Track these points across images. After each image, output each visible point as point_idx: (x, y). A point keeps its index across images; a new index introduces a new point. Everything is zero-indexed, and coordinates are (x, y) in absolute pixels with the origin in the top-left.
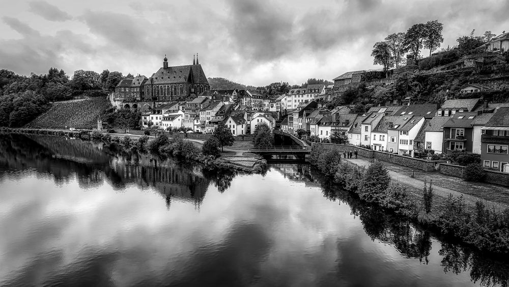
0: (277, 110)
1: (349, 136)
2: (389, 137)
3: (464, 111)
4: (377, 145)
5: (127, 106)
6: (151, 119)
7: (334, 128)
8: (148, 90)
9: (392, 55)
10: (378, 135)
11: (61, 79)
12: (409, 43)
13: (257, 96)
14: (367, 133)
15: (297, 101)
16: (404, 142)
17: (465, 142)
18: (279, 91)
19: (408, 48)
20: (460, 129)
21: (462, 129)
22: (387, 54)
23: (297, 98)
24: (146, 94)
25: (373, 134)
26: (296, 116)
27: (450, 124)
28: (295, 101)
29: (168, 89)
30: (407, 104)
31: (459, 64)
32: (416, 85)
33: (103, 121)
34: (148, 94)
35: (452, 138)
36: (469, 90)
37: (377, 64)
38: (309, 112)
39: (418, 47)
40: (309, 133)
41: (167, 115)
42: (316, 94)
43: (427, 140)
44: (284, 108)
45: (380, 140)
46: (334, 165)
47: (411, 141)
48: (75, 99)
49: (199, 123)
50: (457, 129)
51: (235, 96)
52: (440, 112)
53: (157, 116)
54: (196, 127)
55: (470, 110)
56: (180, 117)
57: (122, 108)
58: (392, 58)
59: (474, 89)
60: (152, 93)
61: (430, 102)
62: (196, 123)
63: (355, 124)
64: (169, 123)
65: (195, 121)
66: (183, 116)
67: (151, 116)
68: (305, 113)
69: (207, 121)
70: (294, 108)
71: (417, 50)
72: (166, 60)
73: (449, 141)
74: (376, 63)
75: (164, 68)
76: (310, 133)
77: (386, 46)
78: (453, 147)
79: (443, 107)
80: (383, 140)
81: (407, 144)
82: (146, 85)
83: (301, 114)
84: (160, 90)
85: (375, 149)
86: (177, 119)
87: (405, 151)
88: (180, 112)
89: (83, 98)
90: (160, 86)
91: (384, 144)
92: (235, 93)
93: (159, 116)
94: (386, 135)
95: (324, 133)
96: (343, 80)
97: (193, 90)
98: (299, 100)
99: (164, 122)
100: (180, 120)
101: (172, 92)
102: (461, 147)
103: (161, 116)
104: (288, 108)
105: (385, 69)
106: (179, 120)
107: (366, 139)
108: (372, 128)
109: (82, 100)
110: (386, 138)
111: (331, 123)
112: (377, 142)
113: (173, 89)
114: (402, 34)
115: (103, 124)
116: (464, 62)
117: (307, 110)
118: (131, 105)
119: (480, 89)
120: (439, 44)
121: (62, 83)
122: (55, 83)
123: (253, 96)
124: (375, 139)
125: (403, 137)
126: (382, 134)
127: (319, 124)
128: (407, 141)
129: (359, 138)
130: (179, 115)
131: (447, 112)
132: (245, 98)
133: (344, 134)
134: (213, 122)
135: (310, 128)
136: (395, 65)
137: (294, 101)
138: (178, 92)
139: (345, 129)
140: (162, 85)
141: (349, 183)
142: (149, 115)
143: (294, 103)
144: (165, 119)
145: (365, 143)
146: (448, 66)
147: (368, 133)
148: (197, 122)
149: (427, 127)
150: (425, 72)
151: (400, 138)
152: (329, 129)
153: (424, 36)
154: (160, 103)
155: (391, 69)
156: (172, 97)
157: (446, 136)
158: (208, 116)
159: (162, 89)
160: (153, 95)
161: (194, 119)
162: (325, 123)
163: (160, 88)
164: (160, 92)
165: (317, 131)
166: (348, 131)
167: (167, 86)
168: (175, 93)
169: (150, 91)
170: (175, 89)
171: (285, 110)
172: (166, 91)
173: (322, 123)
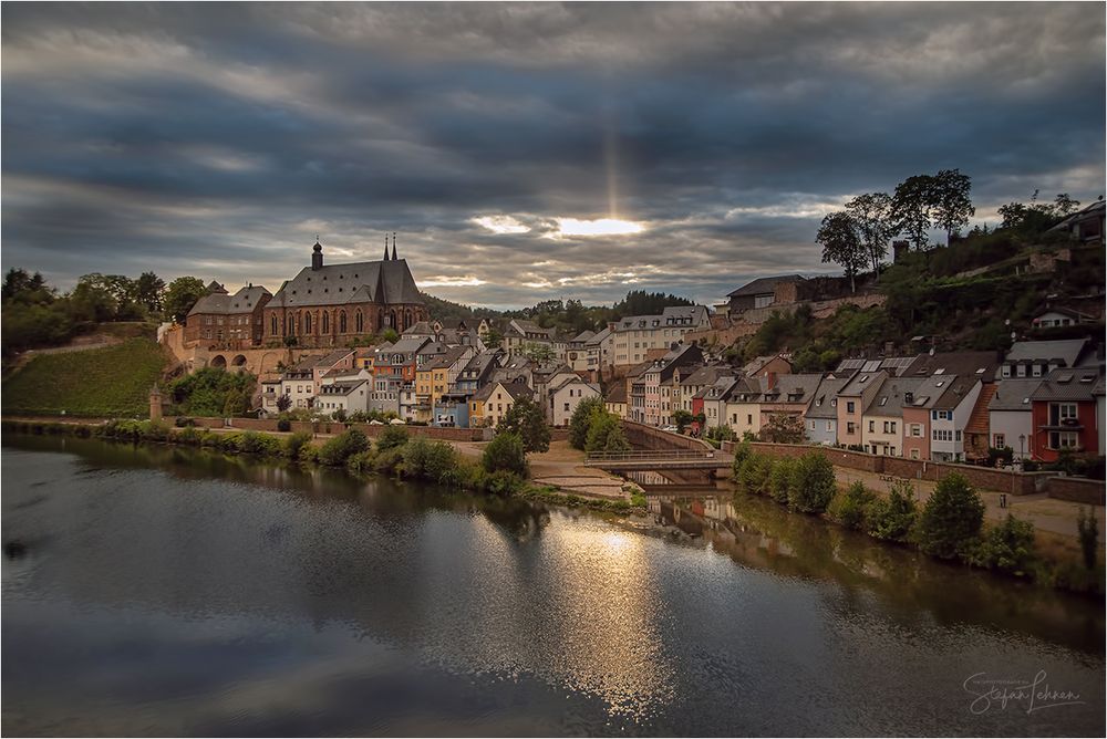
0: (591, 367)
1: (809, 424)
2: (908, 426)
3: (1059, 366)
4: (879, 443)
5: (220, 360)
6: (284, 392)
7: (770, 408)
8: (274, 322)
9: (863, 242)
10: (879, 422)
11: (36, 295)
12: (901, 215)
13: (537, 334)
14: (851, 418)
16: (944, 435)
17: (1081, 431)
18: (563, 321)
19: (900, 227)
20: (1069, 405)
21: (1073, 404)
22: (852, 240)
23: (641, 339)
24: (268, 332)
25: (867, 420)
26: (653, 381)
27: (1043, 395)
28: (637, 346)
29: (326, 319)
30: (928, 352)
31: (1022, 264)
32: (931, 309)
33: (163, 399)
34: (274, 331)
35: (1052, 424)
36: (1052, 319)
37: (829, 260)
38: (686, 372)
39: (920, 224)
40: (702, 420)
41: (329, 382)
42: (687, 330)
43: (994, 429)
44: (609, 363)
45: (886, 432)
46: (822, 487)
47: (958, 432)
48: (77, 344)
49: (414, 400)
50: (1061, 404)
51: (486, 334)
52: (1007, 369)
53: (300, 383)
54: (404, 409)
55: (1070, 363)
56: (364, 387)
57: (206, 364)
58: (862, 248)
59: (1061, 318)
60: (285, 328)
61: (970, 347)
62: (405, 401)
63: (819, 396)
64: (338, 401)
65: (404, 396)
66: (371, 382)
67: (285, 384)
68: (677, 374)
69: (436, 395)
70: (633, 362)
71: (919, 231)
72: (318, 248)
73: (1046, 431)
74: (826, 258)
75: (313, 269)
76: (704, 419)
77: (848, 220)
78: (1055, 444)
79: (1010, 357)
80: (893, 432)
81: (950, 439)
82: (270, 308)
83: (666, 376)
84: (305, 322)
85: (875, 452)
86: (358, 391)
87: (945, 456)
88: (364, 375)
89: (100, 341)
90: (304, 310)
91: (896, 441)
92: (483, 328)
93: (304, 384)
94: (899, 422)
95: (742, 420)
96: (753, 296)
97: (387, 320)
99: (324, 400)
100: (365, 393)
101: (335, 325)
102: (1073, 443)
103: (311, 383)
104: (618, 362)
105: (849, 271)
106: (362, 392)
107: (850, 431)
108: (863, 406)
109: (98, 346)
110: (899, 427)
111: (760, 394)
112: (879, 436)
113: (338, 319)
114: (881, 196)
115: (163, 406)
116: (1029, 260)
117: (682, 366)
118: (229, 356)
119: (1075, 317)
120: (966, 220)
121: (42, 305)
122: (26, 304)
123: (526, 333)
124: (872, 431)
125: (939, 424)
126: (890, 420)
127: (727, 397)
128: (950, 433)
129: (833, 428)
130: (362, 382)
131: (1021, 369)
132: (507, 340)
133: (793, 420)
134: (454, 399)
135: (702, 408)
136: (871, 263)
137: (632, 345)
138: (351, 327)
139: (797, 408)
140: (310, 309)
141: (882, 524)
142: (280, 382)
143: (634, 352)
144: (326, 390)
145: (849, 441)
146: (995, 266)
147: (856, 418)
148: (409, 397)
149: (993, 403)
150: (948, 282)
151: (933, 428)
152: (755, 410)
153: (932, 201)
154: (306, 352)
155: (861, 271)
156: (334, 337)
157: (1038, 420)
158: (439, 383)
159: (308, 318)
160: (287, 332)
161: (401, 391)
162: (742, 397)
163: (303, 316)
164: (304, 325)
165: (722, 416)
166: (804, 413)
167: (321, 310)
168: (344, 329)
169: (280, 323)
170: (344, 318)
171: (611, 366)
172: (321, 322)
173: (736, 397)
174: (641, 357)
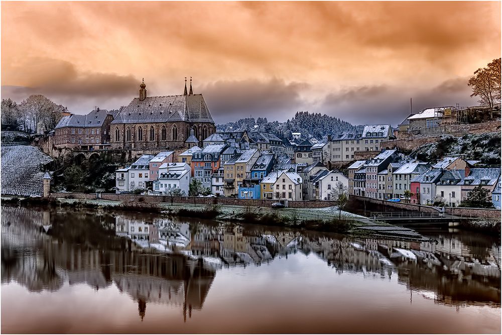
7: (467, 188)
8: (117, 133)
15: (350, 149)
23: (350, 145)
26: (372, 172)
28: (347, 149)
29: (152, 131)
38: (397, 166)
41: (164, 171)
42: (379, 140)
44: (328, 160)
49: (221, 182)
53: (141, 171)
54: (214, 188)
56: (188, 174)
62: (214, 183)
64: (173, 182)
65: (214, 180)
66: (191, 172)
67: (131, 172)
68: (390, 167)
69: (238, 179)
75: (141, 99)
76: (420, 195)
83: (381, 169)
84: (138, 133)
88: (187, 167)
90: (138, 126)
93: (143, 172)
95: (448, 195)
98: (353, 149)
99: (163, 182)
101: (158, 136)
104: (334, 160)
106: (187, 178)
113: (160, 132)
127: (437, 181)
130: (187, 171)
137: (344, 149)
138: (170, 136)
140: (141, 125)
144: (164, 176)
148: (217, 181)
152: (458, 190)
156: (158, 142)
158: (240, 172)
159: (140, 131)
160: (126, 139)
161: (212, 177)
162: (448, 181)
163: (137, 129)
164: (138, 135)
165: (434, 192)
166: (491, 191)
167: (149, 126)
168: (164, 137)
169: (121, 134)
170: (164, 131)
171: (329, 162)
172: (149, 133)
173: (443, 181)
174: (350, 157)
